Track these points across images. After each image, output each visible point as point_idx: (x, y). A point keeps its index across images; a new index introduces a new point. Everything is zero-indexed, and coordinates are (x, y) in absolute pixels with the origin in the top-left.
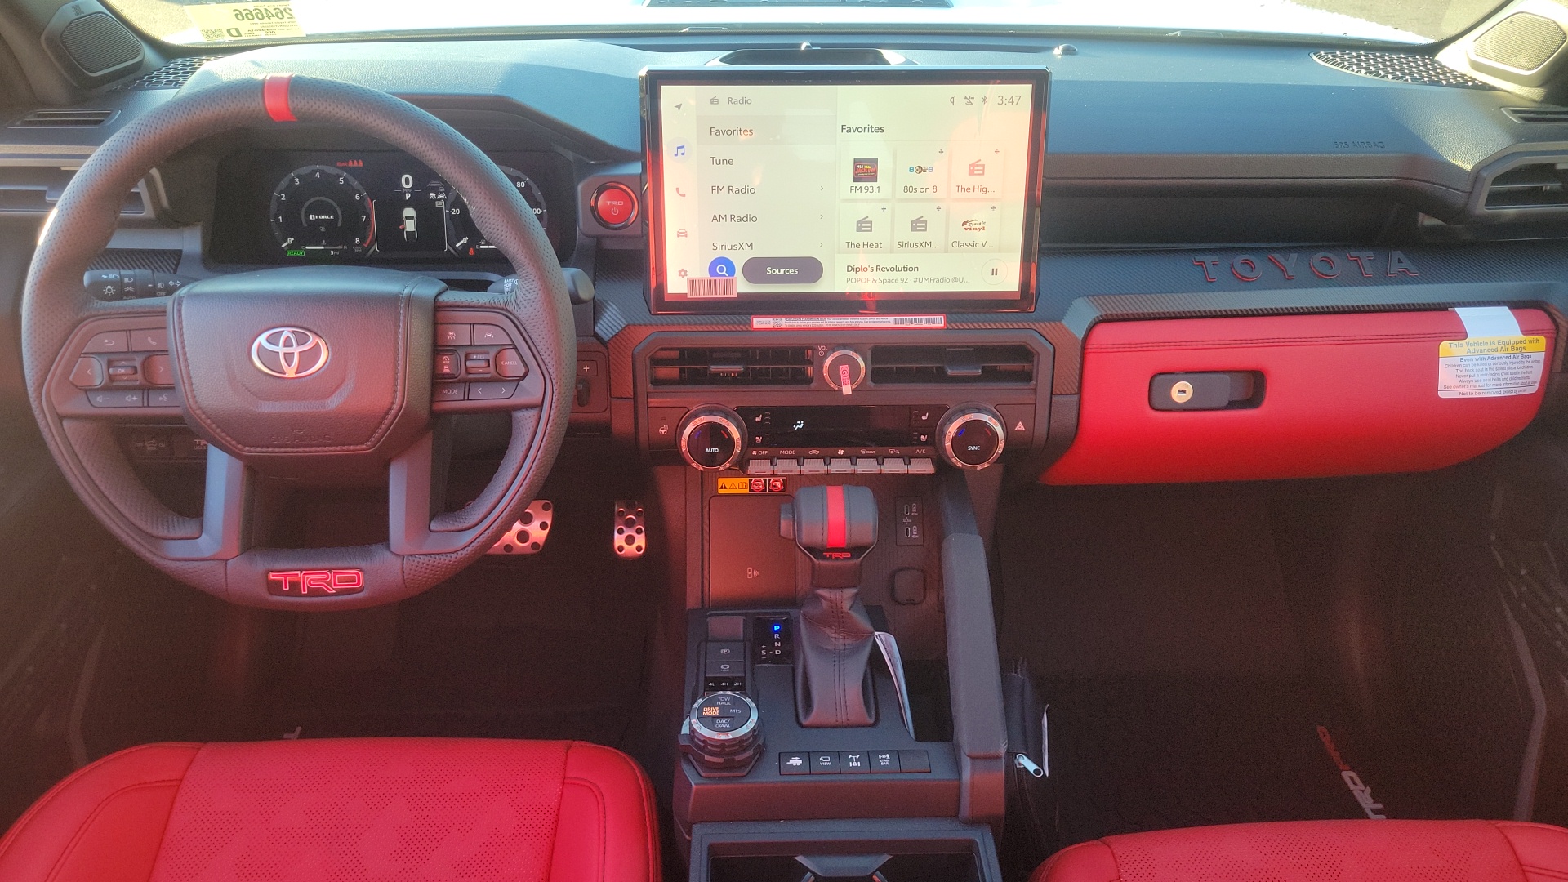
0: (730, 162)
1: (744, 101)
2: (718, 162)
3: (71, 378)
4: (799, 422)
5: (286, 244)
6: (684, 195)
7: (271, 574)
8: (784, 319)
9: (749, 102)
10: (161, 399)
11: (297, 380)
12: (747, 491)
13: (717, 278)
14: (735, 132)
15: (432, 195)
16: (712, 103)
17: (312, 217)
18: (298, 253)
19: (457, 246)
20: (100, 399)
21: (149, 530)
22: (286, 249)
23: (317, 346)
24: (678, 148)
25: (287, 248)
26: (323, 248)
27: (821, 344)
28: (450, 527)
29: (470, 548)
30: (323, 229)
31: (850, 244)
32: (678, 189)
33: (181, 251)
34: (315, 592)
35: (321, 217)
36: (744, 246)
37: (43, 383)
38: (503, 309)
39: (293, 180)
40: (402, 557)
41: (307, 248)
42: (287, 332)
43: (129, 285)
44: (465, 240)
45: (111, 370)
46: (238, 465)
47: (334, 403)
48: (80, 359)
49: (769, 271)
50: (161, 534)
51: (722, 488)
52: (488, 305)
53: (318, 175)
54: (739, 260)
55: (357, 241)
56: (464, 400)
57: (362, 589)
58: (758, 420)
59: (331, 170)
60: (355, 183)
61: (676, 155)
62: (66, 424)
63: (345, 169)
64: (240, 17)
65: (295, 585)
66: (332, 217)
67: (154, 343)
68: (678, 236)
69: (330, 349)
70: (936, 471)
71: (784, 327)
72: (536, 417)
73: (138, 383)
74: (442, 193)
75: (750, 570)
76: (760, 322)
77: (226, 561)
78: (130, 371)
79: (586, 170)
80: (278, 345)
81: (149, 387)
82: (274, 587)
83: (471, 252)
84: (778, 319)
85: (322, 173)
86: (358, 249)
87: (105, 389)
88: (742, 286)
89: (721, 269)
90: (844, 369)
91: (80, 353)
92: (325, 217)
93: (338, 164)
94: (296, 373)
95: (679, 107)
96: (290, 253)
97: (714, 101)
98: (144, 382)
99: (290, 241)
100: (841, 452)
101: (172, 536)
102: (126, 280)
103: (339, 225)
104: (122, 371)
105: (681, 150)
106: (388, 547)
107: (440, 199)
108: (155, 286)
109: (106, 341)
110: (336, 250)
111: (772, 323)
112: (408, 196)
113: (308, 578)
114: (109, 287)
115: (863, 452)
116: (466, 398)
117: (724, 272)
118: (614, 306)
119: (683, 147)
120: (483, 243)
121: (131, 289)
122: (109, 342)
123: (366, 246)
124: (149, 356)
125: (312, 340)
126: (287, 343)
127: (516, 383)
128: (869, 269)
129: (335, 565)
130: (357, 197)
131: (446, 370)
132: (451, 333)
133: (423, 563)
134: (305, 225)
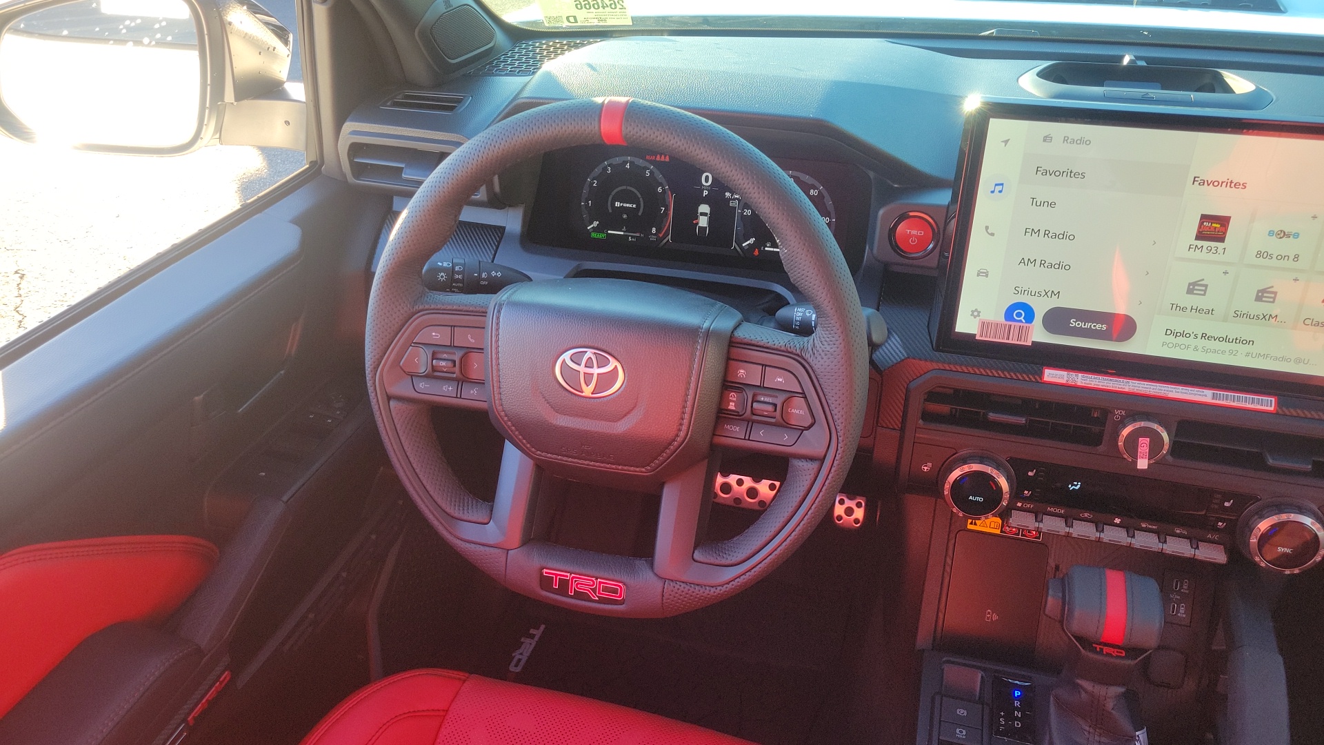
0: (1052, 205)
1: (1082, 141)
2: (1038, 204)
3: (401, 363)
4: (1076, 483)
5: (592, 226)
6: (992, 234)
7: (545, 570)
8: (1080, 375)
9: (1088, 143)
10: (472, 392)
11: (593, 400)
12: (998, 532)
13: (1010, 323)
14: (1065, 174)
15: (728, 194)
16: (1044, 140)
17: (617, 204)
18: (601, 236)
19: (744, 245)
20: (422, 385)
21: (448, 510)
22: (590, 231)
23: (615, 371)
24: (996, 185)
25: (592, 230)
26: (622, 233)
27: (1118, 409)
28: (712, 560)
29: (729, 586)
30: (625, 216)
31: (1174, 306)
32: (987, 228)
33: (504, 228)
34: (579, 595)
35: (625, 205)
36: (1049, 294)
37: (379, 365)
38: (798, 355)
39: (605, 169)
40: (664, 580)
41: (609, 232)
42: (590, 353)
43: (458, 273)
44: (752, 241)
45: (434, 361)
46: (530, 462)
47: (621, 427)
48: (411, 347)
49: (1073, 323)
50: (456, 515)
51: (971, 523)
52: (783, 348)
53: (628, 166)
54: (1041, 308)
55: (654, 230)
56: (745, 439)
57: (622, 602)
58: (1030, 474)
59: (640, 162)
60: (660, 177)
61: (992, 192)
62: (392, 403)
63: (651, 162)
64: (579, 6)
65: (564, 584)
66: (634, 206)
67: (473, 341)
68: (978, 275)
69: (626, 375)
70: (1228, 562)
71: (1079, 384)
72: (815, 470)
73: (455, 376)
74: (737, 193)
75: (989, 613)
76: (1052, 375)
77: (508, 550)
78: (450, 364)
79: (889, 195)
80: (579, 365)
81: (463, 379)
82: (545, 582)
83: (756, 253)
84: (1073, 374)
85: (632, 163)
86: (653, 238)
87: (427, 376)
88: (1038, 334)
89: (1019, 315)
90: (1144, 444)
91: (410, 343)
92: (628, 205)
93: (648, 157)
94: (592, 393)
95: (1006, 142)
96: (594, 235)
97: (1047, 139)
98: (461, 376)
99: (596, 224)
100: (1117, 521)
101: (465, 518)
102: (457, 268)
103: (640, 214)
104: (443, 363)
105: (999, 188)
106: (652, 565)
107: (735, 199)
108: (480, 275)
109: (434, 334)
110: (632, 237)
111: (1066, 378)
112: (705, 193)
113: (575, 581)
114: (442, 274)
115: (1144, 526)
116: (747, 438)
117: (1022, 318)
118: (897, 338)
119: (1002, 184)
120: (768, 245)
121: (460, 277)
122: (436, 335)
123: (661, 235)
124: (468, 351)
125: (613, 363)
126: (589, 364)
127: (801, 431)
128: (1192, 336)
129: (601, 574)
130: (660, 190)
131: (732, 406)
132: (742, 371)
133: (683, 591)
134: (610, 211)
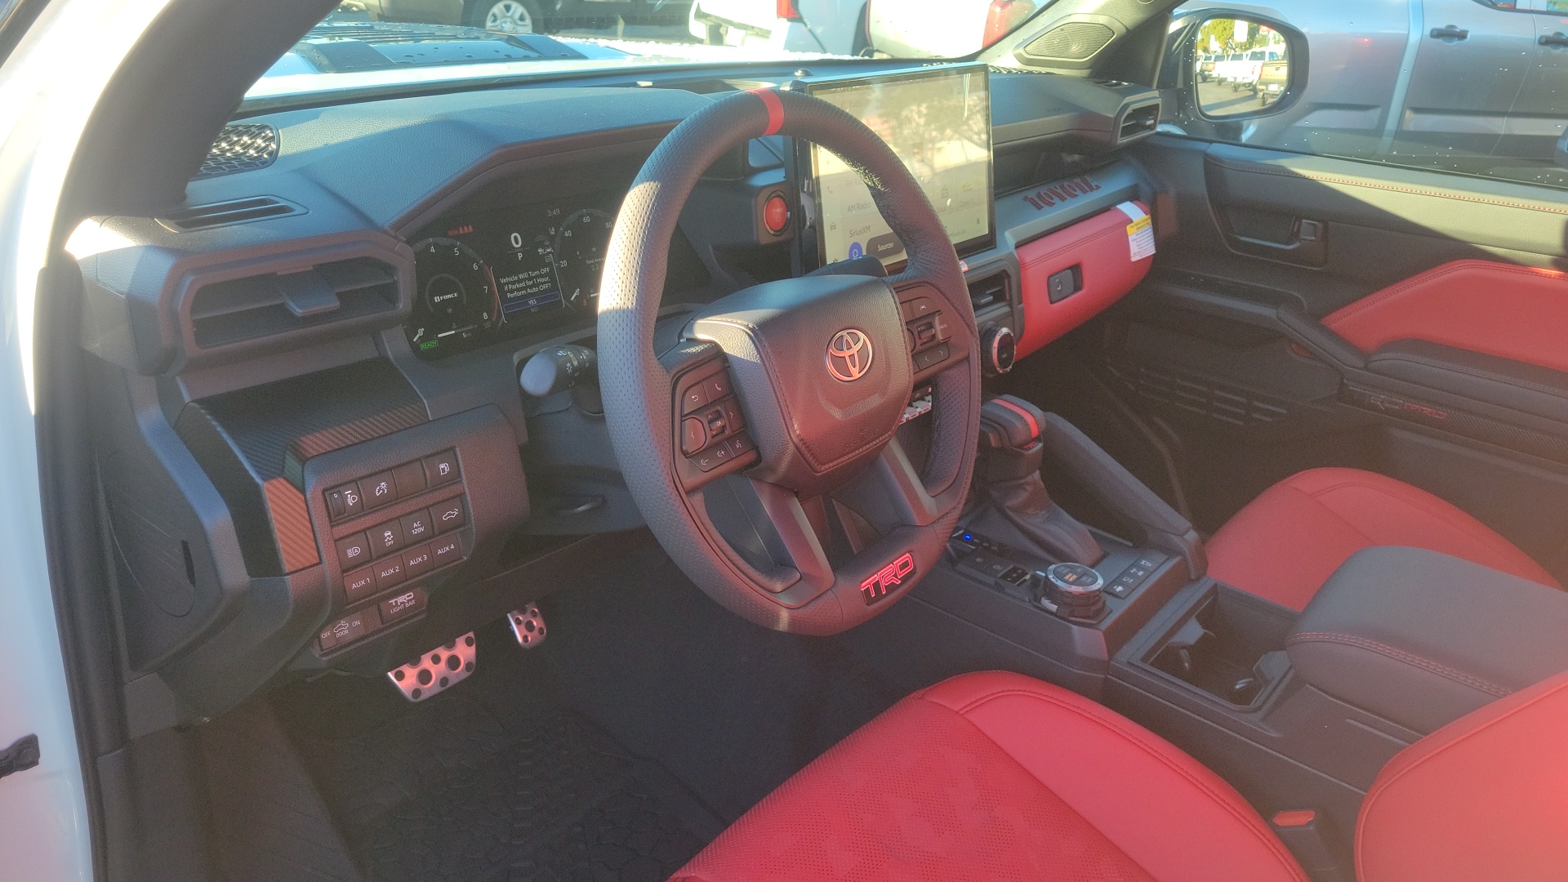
3: (686, 445)
5: (418, 336)
6: (832, 192)
7: (861, 586)
10: (738, 447)
15: (540, 251)
17: (437, 299)
18: (431, 344)
19: (572, 299)
21: (772, 587)
22: (418, 342)
23: (864, 342)
25: (421, 341)
26: (453, 332)
30: (450, 311)
34: (891, 588)
35: (446, 297)
36: (861, 232)
40: (931, 526)
41: (439, 336)
42: (845, 335)
45: (710, 426)
48: (686, 422)
49: (880, 247)
50: (780, 587)
52: (914, 280)
53: (433, 250)
54: (863, 242)
55: (485, 316)
56: (919, 372)
57: (915, 570)
59: (444, 241)
60: (470, 252)
63: (457, 238)
65: (877, 585)
66: (456, 295)
67: (722, 389)
68: (830, 231)
72: (967, 368)
73: (726, 434)
74: (548, 247)
77: (832, 589)
78: (723, 422)
81: (731, 435)
82: (866, 597)
83: (584, 304)
85: (436, 245)
86: (488, 325)
87: (705, 450)
89: (855, 253)
91: (683, 416)
92: (449, 296)
93: (450, 233)
94: (859, 373)
96: (423, 346)
98: (730, 431)
99: (421, 332)
101: (788, 585)
103: (464, 302)
104: (716, 424)
107: (547, 254)
109: (693, 397)
110: (468, 331)
112: (520, 256)
113: (882, 577)
116: (919, 369)
117: (857, 255)
122: (696, 398)
123: (494, 319)
124: (722, 401)
125: (861, 337)
127: (946, 344)
129: (893, 558)
130: (475, 267)
133: (946, 524)
134: (432, 310)
